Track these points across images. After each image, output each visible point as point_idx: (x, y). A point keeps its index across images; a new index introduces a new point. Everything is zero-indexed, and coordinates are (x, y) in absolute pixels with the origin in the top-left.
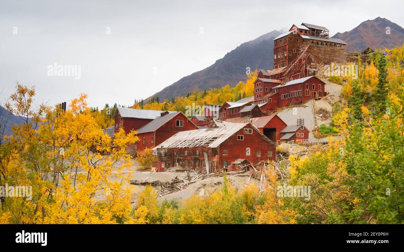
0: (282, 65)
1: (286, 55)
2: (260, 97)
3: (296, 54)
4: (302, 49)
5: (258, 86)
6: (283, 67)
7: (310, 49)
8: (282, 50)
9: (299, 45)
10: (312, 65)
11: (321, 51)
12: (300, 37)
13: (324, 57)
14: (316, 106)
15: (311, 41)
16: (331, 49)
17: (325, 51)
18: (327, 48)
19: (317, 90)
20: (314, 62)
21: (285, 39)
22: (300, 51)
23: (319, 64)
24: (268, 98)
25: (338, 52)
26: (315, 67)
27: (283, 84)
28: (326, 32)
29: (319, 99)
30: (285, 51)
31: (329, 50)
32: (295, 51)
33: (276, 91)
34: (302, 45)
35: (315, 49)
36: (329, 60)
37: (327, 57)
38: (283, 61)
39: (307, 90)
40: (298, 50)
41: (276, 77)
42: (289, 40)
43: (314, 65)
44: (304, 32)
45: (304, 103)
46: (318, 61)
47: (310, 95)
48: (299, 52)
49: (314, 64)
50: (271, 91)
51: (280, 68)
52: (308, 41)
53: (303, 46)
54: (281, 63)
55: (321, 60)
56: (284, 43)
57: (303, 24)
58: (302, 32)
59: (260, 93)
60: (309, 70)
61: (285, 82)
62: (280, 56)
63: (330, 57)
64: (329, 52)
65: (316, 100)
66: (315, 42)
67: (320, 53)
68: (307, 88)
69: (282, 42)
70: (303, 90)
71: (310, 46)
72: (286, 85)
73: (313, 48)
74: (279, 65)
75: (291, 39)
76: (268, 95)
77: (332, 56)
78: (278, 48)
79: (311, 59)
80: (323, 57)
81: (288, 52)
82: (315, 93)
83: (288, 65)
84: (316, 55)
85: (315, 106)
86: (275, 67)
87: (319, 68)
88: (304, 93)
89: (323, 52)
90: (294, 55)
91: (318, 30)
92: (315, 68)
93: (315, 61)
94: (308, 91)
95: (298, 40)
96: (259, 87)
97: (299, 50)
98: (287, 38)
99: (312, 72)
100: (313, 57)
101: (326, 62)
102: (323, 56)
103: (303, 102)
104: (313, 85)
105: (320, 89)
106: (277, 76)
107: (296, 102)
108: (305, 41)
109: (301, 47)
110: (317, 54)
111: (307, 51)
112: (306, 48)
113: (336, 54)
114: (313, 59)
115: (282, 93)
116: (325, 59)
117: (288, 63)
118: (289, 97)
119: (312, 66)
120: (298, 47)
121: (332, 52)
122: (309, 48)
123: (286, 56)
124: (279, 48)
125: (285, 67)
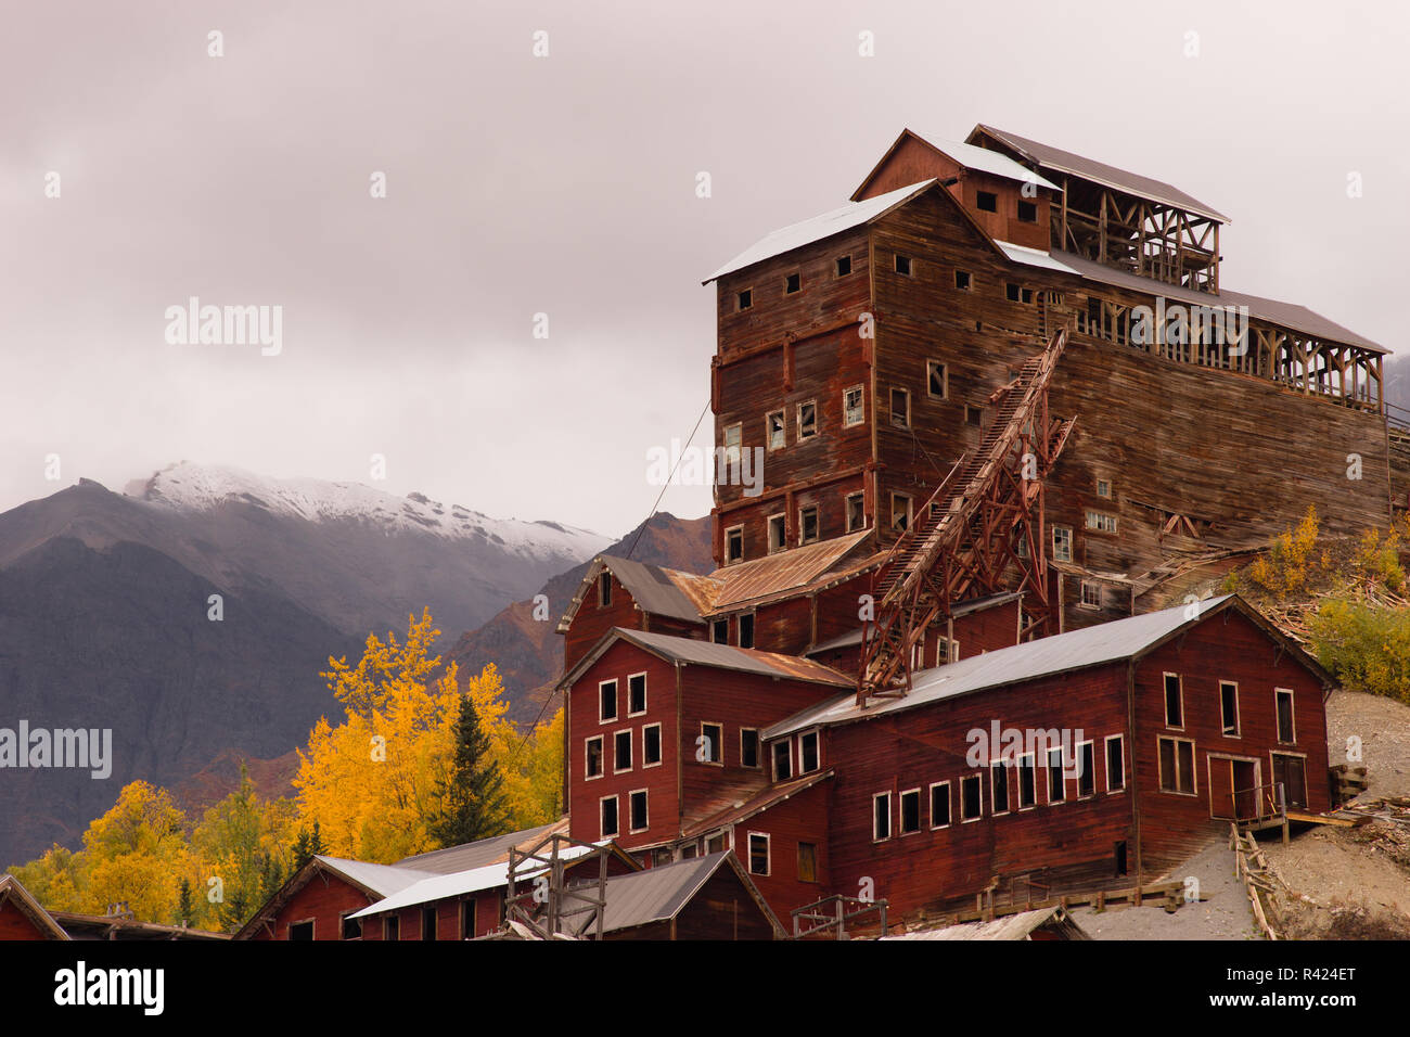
0: (809, 523)
1: (853, 418)
2: (639, 822)
3: (951, 415)
4: (1001, 366)
5: (609, 713)
6: (825, 536)
7: (1073, 375)
8: (809, 372)
9: (971, 324)
10: (1091, 534)
11: (1166, 399)
12: (982, 255)
13: (1195, 462)
14: (1293, 898)
15: (1082, 296)
16: (1250, 388)
17: (1203, 404)
18: (1220, 378)
19: (1257, 740)
20: (1109, 507)
21: (845, 266)
22: (993, 388)
23: (1154, 524)
24: (741, 830)
25: (1314, 422)
26: (1117, 551)
27: (891, 686)
28: (1199, 231)
29: (1299, 830)
30: (846, 384)
31: (1236, 393)
32: (937, 389)
33: (810, 763)
34: (1006, 334)
35: (1116, 379)
36: (1239, 494)
37: (1222, 463)
38: (827, 475)
39: (1176, 739)
40: (967, 382)
41: (775, 634)
42: (883, 271)
43: (1110, 538)
44: (1006, 210)
45: (1153, 868)
46: (1147, 501)
47: (1203, 784)
48: (978, 399)
49: (1111, 523)
50: (750, 758)
51: (788, 554)
52: (1057, 292)
53: (1014, 343)
54: (805, 501)
55: (1172, 491)
56: (829, 308)
57: (981, 138)
58: (993, 208)
59: (639, 777)
60: (1072, 582)
61: (903, 669)
62: (791, 438)
63: (1248, 469)
64: (1236, 412)
65: (1269, 836)
66: (1116, 312)
67: (1158, 421)
68: (1175, 720)
69: (814, 296)
70: (1141, 738)
71: (1068, 346)
72: (918, 696)
73: (1097, 372)
74: (779, 523)
75: (903, 266)
76: (726, 804)
77: (1269, 461)
78: (761, 354)
79: (1086, 477)
80: (1187, 461)
81: (881, 392)
82: (1244, 770)
83: (884, 520)
84: (1129, 441)
85: (1280, 895)
86: (735, 544)
87: (1163, 568)
88: (1143, 767)
89: (1183, 412)
90: (929, 423)
91: (1126, 201)
92: (1125, 565)
93: (1122, 497)
94: (1185, 747)
95: (963, 280)
96: (624, 722)
97: (975, 373)
98: (864, 254)
99: (1105, 595)
100: (1103, 451)
101: (1219, 510)
102: (1194, 450)
103: (1136, 856)
104: (1228, 690)
105: (1287, 736)
106: (781, 624)
107: (1058, 858)
108: (1027, 298)
109: (990, 346)
110: (1139, 433)
111: (1052, 393)
112: (1047, 361)
113: (1303, 442)
114: (1101, 472)
115: (877, 783)
116: (1205, 478)
117: (884, 498)
118: (972, 810)
119: (1092, 544)
120: (972, 352)
121: (1265, 417)
122: (1062, 364)
123: (859, 436)
124: (776, 350)
125: (852, 540)
